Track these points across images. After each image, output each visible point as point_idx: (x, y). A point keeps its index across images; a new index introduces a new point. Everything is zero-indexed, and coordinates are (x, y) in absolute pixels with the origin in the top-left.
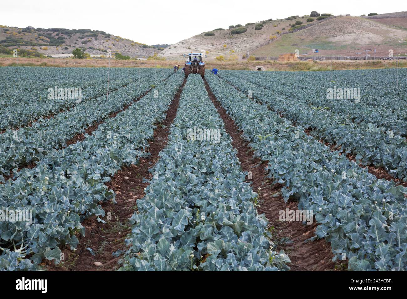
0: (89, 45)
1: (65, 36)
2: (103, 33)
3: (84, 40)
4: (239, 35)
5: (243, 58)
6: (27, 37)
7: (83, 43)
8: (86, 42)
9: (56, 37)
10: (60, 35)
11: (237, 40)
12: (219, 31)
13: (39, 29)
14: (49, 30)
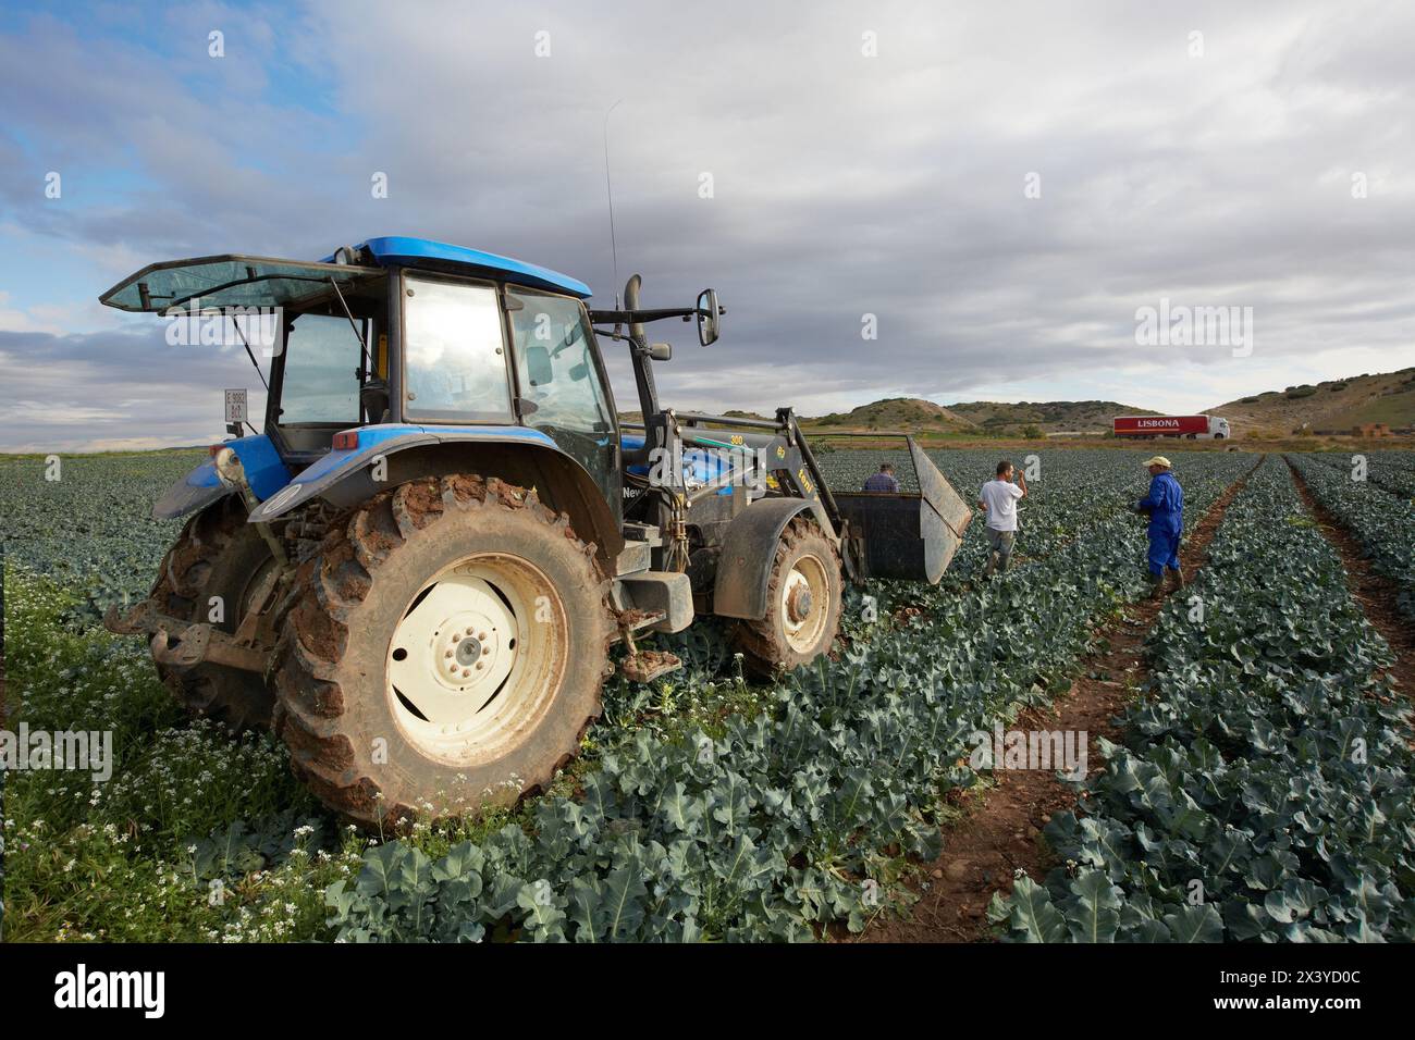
0: (1094, 419)
1: (1065, 411)
2: (1113, 404)
3: (1087, 414)
4: (1300, 400)
5: (1294, 432)
6: (1017, 414)
7: (1085, 418)
8: (1089, 417)
9: (1053, 413)
10: (1059, 409)
11: (1293, 406)
12: (1267, 397)
13: (1035, 404)
14: (1045, 405)
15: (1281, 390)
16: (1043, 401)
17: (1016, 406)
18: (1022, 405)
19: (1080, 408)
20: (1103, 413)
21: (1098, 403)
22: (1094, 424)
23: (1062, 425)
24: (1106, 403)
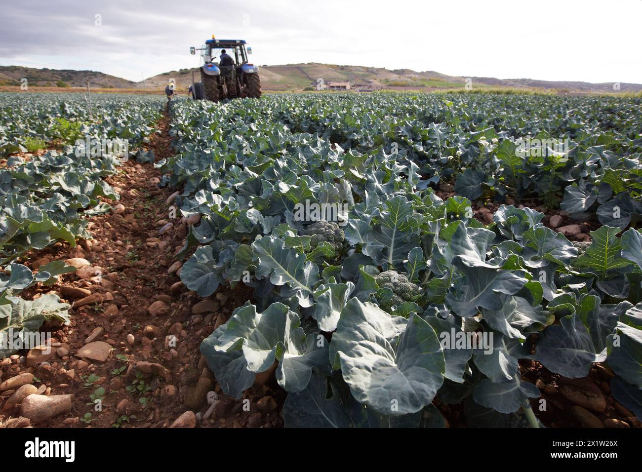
0: (92, 81)
1: (73, 75)
4: (185, 75)
6: (44, 75)
7: (86, 80)
8: (88, 79)
9: (66, 76)
10: (69, 74)
13: (53, 70)
15: (178, 70)
16: (59, 69)
17: (41, 71)
18: (45, 70)
19: (82, 74)
20: (96, 77)
21: (91, 72)
22: (92, 83)
23: (74, 83)
24: (96, 72)
